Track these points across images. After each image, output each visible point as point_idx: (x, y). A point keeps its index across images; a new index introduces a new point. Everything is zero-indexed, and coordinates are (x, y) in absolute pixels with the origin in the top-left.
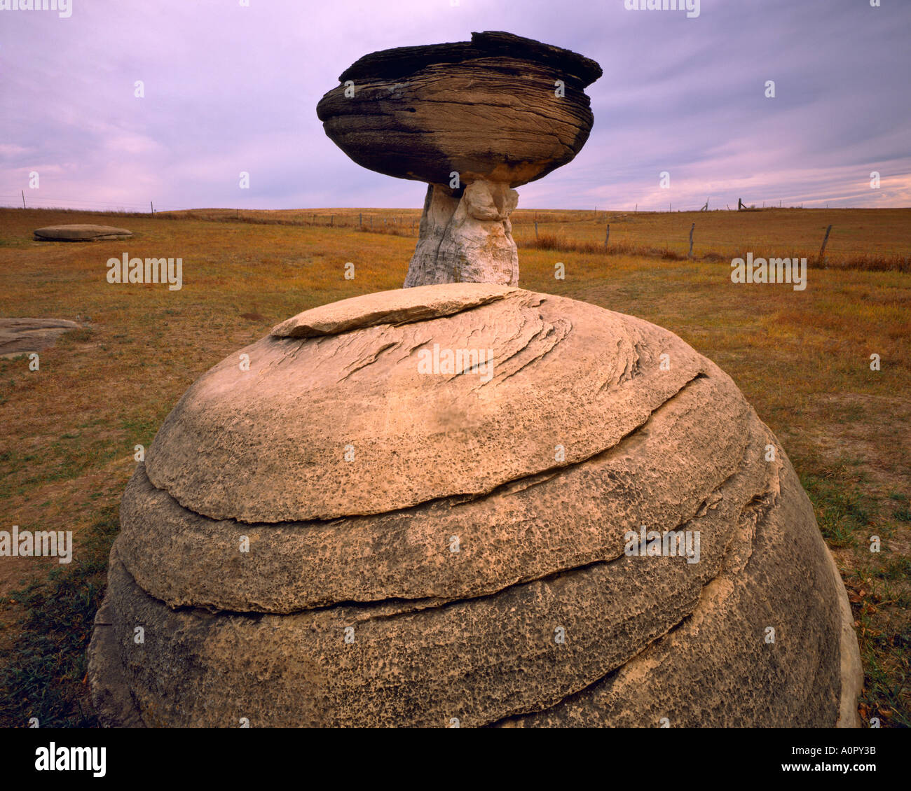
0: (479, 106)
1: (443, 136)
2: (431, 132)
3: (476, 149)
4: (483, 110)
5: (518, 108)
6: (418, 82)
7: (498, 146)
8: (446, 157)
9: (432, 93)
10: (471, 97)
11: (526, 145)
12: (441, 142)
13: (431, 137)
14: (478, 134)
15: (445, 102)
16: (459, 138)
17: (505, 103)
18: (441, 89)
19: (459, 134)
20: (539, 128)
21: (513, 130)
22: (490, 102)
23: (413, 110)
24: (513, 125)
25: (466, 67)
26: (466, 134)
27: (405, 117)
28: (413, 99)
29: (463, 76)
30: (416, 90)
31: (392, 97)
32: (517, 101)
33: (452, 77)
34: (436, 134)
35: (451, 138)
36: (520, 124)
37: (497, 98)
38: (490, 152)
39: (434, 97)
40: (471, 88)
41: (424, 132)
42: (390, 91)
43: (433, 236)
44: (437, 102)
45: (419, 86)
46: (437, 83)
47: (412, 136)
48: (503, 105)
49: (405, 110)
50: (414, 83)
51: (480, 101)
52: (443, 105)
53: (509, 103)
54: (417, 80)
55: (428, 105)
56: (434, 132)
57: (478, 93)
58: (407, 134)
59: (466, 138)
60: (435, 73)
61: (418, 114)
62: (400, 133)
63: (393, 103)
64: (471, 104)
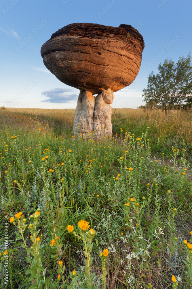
0: (124, 57)
1: (108, 68)
2: (104, 65)
3: (117, 75)
4: (125, 59)
5: (133, 61)
7: (124, 75)
8: (106, 77)
9: (109, 46)
10: (122, 52)
12: (106, 71)
13: (103, 68)
14: (120, 69)
15: (113, 52)
16: (113, 70)
18: (113, 46)
19: (114, 68)
21: (130, 69)
22: (127, 56)
23: (100, 54)
24: (130, 67)
25: (121, 37)
26: (116, 68)
27: (96, 56)
28: (101, 48)
29: (121, 42)
30: (104, 44)
32: (134, 58)
33: (117, 41)
34: (106, 67)
35: (110, 69)
36: (132, 67)
37: (129, 55)
38: (120, 77)
39: (109, 49)
40: (122, 48)
41: (101, 65)
42: (93, 41)
43: (91, 109)
44: (110, 51)
45: (105, 42)
46: (112, 43)
47: (96, 66)
48: (130, 59)
49: (96, 53)
50: (103, 40)
51: (125, 55)
52: (112, 54)
53: (131, 57)
54: (105, 39)
55: (106, 52)
56: (105, 65)
57: (125, 51)
58: (95, 65)
59: (116, 70)
60: (111, 37)
61: (101, 56)
62: (92, 64)
63: (92, 48)
64: (121, 55)
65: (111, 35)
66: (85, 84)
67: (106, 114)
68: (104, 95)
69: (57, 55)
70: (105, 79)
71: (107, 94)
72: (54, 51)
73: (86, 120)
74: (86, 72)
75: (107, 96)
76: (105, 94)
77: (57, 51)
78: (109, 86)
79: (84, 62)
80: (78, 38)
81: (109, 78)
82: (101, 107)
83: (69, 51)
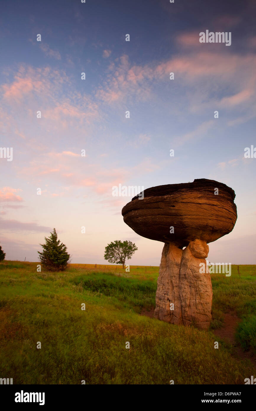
0: (204, 205)
1: (187, 218)
2: (181, 216)
3: (201, 224)
4: (206, 206)
5: (219, 207)
6: (177, 195)
7: (210, 222)
8: (187, 227)
9: (183, 199)
10: (200, 201)
11: (222, 223)
12: (185, 220)
13: (181, 218)
14: (203, 217)
15: (189, 203)
16: (194, 219)
17: (214, 204)
18: (187, 198)
19: (194, 217)
20: (226, 216)
21: (217, 215)
22: (208, 203)
23: (174, 206)
24: (217, 213)
25: (196, 190)
26: (197, 217)
27: (171, 209)
28: (174, 202)
29: (196, 193)
30: (176, 198)
31: (165, 201)
32: (219, 204)
33: (191, 193)
34: (184, 217)
35: (190, 218)
36: (220, 213)
37: (211, 202)
38: (207, 225)
39: (184, 201)
40: (199, 198)
41: (178, 216)
42: (164, 198)
43: (175, 266)
44: (185, 203)
45: (177, 196)
46: (185, 195)
47: (172, 218)
48: (213, 205)
49: (170, 206)
50: (175, 195)
51: (204, 203)
52: (188, 204)
53: (216, 204)
54: (176, 194)
55: (181, 205)
56: (183, 216)
57: (203, 200)
58: (170, 217)
59: (197, 219)
60: (184, 192)
61: (176, 208)
62: (166, 216)
63: (165, 203)
64: (200, 204)
65: (184, 189)
66: (164, 236)
67: (196, 274)
68: (191, 247)
69: (133, 213)
70: (187, 229)
71: (195, 246)
72: (131, 211)
73: (170, 281)
74: (162, 225)
75: (195, 248)
76: (193, 246)
77: (133, 211)
78: (195, 236)
79: (158, 216)
80: (150, 199)
81: (191, 227)
82: (189, 264)
83: (143, 209)
